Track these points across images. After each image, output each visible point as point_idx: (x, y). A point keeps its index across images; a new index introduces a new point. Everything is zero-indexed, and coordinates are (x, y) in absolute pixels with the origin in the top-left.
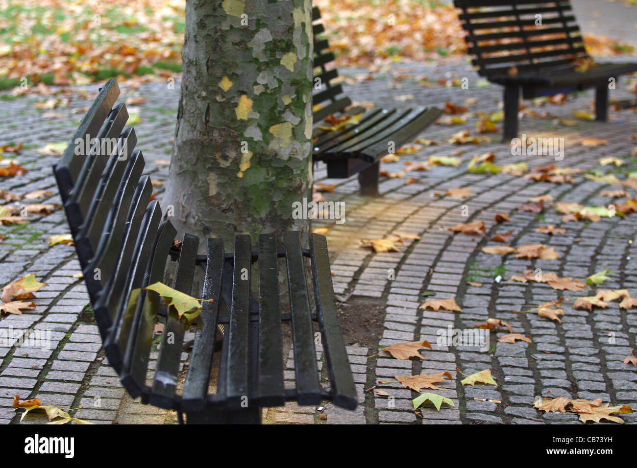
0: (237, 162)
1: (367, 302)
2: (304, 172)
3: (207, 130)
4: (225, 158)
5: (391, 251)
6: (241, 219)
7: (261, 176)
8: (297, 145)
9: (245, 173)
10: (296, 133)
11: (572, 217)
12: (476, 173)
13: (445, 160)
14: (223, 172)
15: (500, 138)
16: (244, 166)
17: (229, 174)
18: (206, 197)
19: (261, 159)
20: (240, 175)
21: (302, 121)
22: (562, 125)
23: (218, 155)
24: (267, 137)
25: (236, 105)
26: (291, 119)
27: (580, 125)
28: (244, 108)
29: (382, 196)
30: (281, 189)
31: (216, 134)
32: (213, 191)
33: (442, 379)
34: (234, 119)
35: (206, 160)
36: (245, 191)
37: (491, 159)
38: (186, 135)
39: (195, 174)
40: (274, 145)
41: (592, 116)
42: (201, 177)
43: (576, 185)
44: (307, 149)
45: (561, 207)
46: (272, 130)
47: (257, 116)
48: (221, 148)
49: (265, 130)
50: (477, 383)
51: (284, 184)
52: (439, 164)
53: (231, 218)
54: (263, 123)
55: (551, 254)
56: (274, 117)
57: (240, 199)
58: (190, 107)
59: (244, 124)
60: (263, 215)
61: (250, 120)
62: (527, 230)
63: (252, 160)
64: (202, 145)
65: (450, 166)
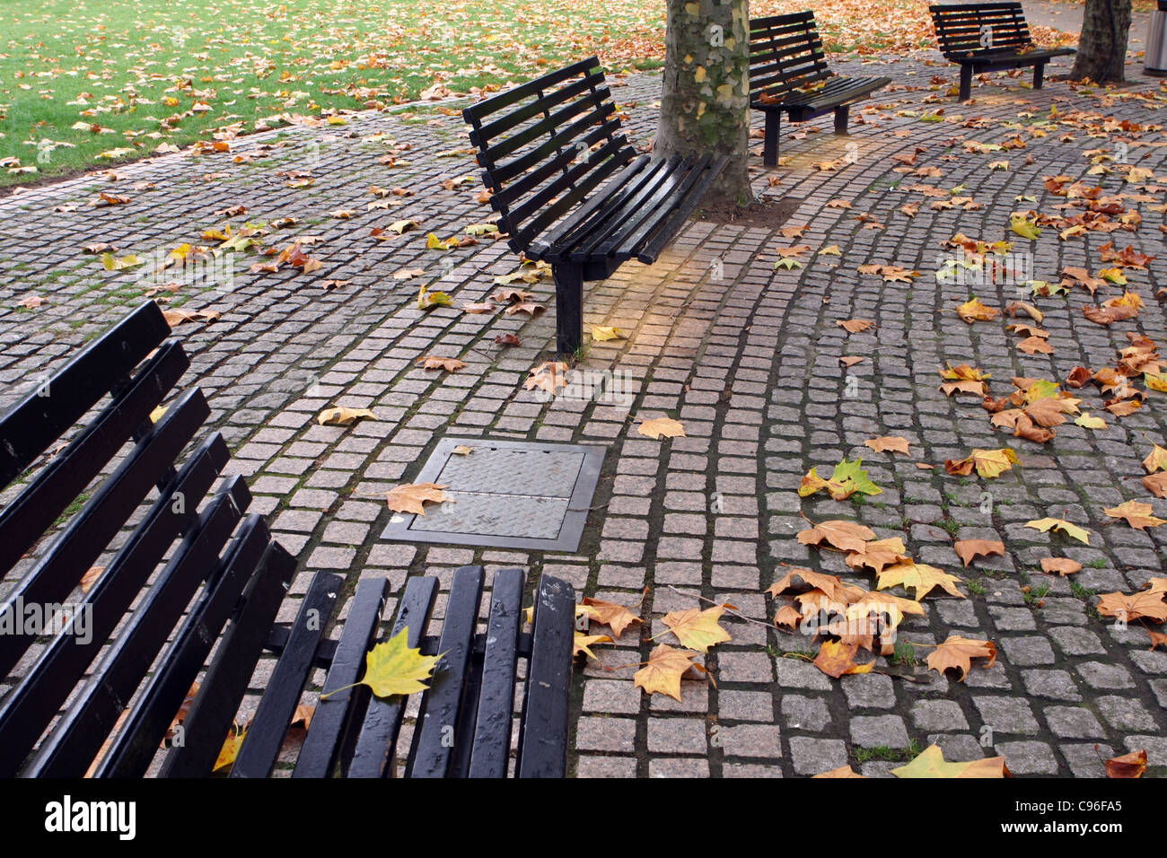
0: (696, 110)
1: (793, 201)
2: (742, 117)
3: (677, 90)
4: (688, 107)
5: (831, 169)
6: (699, 146)
7: (713, 119)
8: (736, 99)
9: (701, 117)
10: (736, 91)
11: (968, 150)
12: (926, 121)
13: (907, 112)
14: (687, 116)
15: (957, 99)
16: (701, 113)
17: (691, 117)
18: (677, 133)
19: (712, 108)
20: (698, 118)
21: (740, 83)
22: (1008, 91)
23: (684, 105)
24: (716, 93)
25: (695, 73)
26: (732, 82)
27: (1021, 91)
28: (700, 75)
29: (848, 135)
30: (726, 128)
31: (683, 92)
32: (681, 129)
33: (804, 250)
34: (694, 82)
35: (677, 109)
36: (701, 129)
37: (940, 113)
38: (667, 93)
39: (671, 117)
40: (720, 99)
41: (1032, 86)
42: (674, 120)
43: (989, 130)
44: (745, 101)
45: (966, 144)
46: (719, 89)
47: (709, 80)
48: (685, 101)
49: (714, 89)
50: (827, 254)
51: (728, 124)
52: (903, 115)
53: (692, 146)
54: (713, 84)
55: (937, 174)
56: (720, 81)
57: (698, 134)
58: (669, 76)
59: (700, 85)
60: (714, 144)
61: (704, 83)
62: (933, 158)
63: (705, 109)
64: (674, 98)
65: (910, 116)
